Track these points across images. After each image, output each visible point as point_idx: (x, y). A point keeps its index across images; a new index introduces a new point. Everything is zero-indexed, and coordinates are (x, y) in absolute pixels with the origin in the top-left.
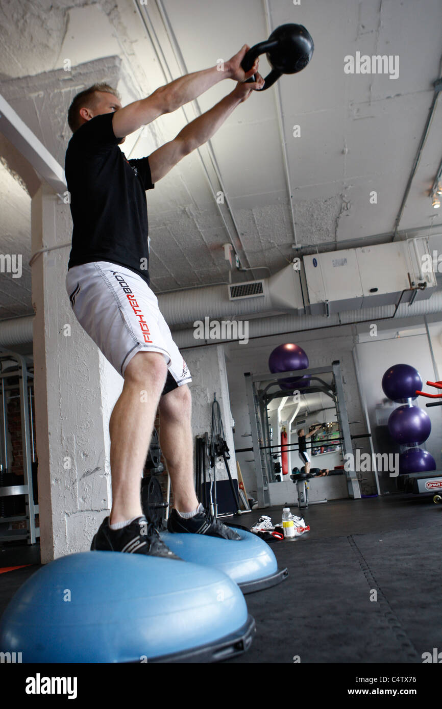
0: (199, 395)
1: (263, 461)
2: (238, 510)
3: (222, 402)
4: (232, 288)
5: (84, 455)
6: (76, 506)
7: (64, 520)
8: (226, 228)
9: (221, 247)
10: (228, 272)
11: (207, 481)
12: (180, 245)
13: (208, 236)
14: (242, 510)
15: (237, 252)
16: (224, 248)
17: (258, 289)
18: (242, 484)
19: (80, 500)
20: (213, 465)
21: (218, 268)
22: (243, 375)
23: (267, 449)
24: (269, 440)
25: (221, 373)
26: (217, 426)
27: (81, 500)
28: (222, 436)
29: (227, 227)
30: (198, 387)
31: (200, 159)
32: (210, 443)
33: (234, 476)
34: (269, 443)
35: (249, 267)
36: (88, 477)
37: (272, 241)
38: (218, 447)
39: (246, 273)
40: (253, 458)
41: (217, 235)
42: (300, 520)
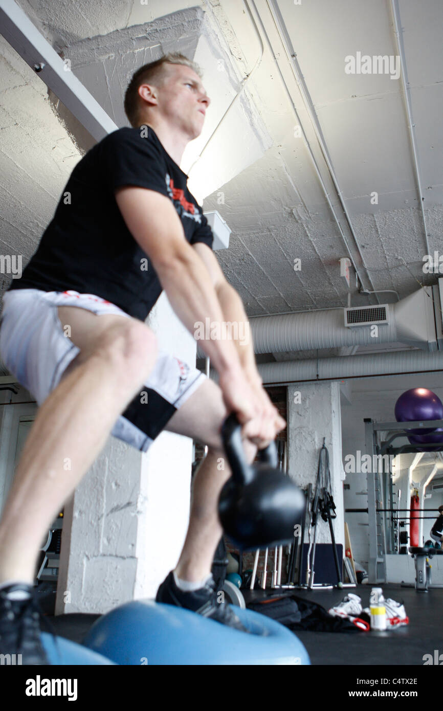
0: (306, 438)
1: (379, 526)
2: (339, 581)
3: (332, 449)
4: (349, 312)
5: (116, 484)
6: (99, 547)
7: (82, 564)
8: (342, 237)
9: (336, 263)
10: (347, 294)
11: (306, 541)
12: (288, 258)
13: (322, 248)
14: (345, 582)
15: (357, 270)
16: (340, 262)
17: (380, 315)
18: (350, 551)
19: (103, 540)
20: (314, 524)
21: (335, 288)
22: (363, 420)
23: (387, 512)
24: (392, 503)
25: (333, 414)
26: (324, 476)
27: (106, 542)
28: (328, 490)
29: (344, 237)
30: (304, 429)
31: (307, 146)
32: (313, 497)
33: (340, 539)
34: (391, 506)
35: (373, 290)
36: (117, 513)
37: (399, 258)
38: (323, 503)
39: (369, 296)
40: (366, 521)
41: (331, 247)
42: (398, 607)
